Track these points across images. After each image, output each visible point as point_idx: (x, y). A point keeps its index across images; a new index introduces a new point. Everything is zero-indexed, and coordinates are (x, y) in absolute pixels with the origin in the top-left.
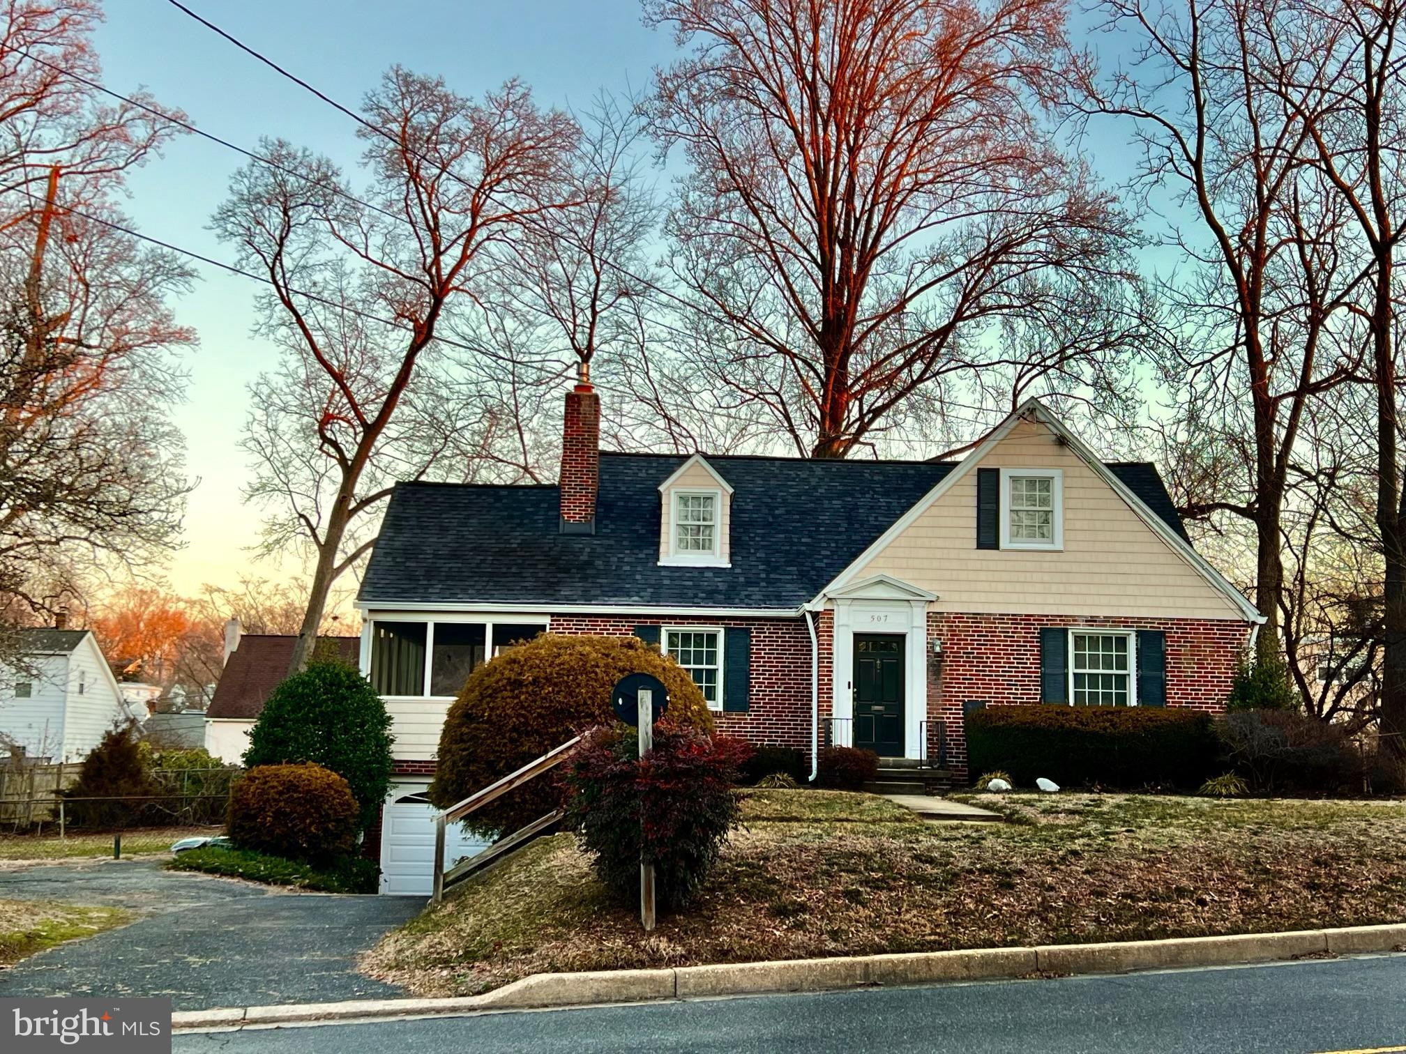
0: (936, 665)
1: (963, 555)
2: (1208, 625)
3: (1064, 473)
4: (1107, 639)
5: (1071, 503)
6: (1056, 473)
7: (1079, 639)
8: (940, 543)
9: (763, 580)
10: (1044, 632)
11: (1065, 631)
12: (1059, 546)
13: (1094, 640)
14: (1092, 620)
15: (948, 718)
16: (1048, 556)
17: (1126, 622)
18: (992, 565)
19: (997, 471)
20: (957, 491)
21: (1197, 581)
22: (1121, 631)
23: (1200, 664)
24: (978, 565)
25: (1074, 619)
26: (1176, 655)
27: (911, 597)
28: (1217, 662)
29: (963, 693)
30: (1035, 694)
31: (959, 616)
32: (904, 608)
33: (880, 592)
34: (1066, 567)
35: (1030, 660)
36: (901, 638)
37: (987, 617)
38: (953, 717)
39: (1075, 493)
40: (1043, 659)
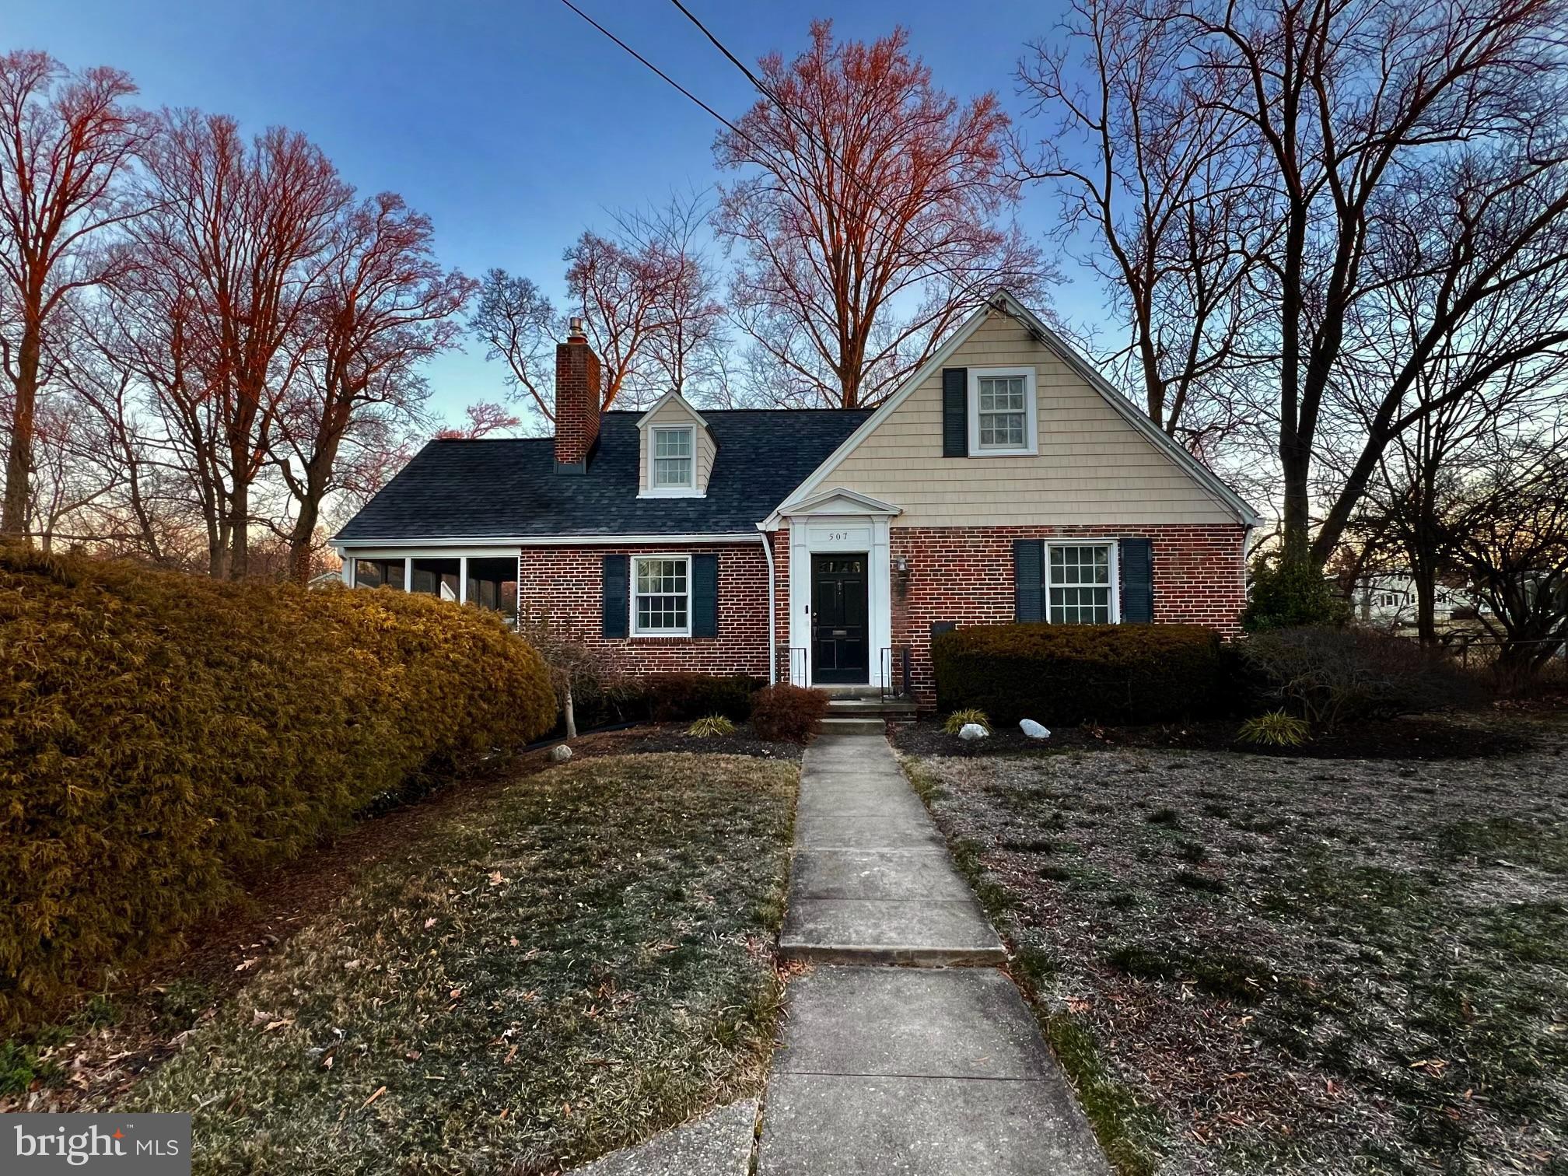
0: (901, 585)
1: (929, 464)
2: (1198, 530)
3: (1037, 370)
4: (1087, 552)
5: (1047, 403)
6: (1029, 372)
7: (1056, 552)
8: (903, 453)
9: (734, 508)
10: (1018, 545)
11: (1041, 543)
12: (1033, 450)
13: (1071, 551)
14: (1070, 530)
15: (915, 641)
16: (1021, 463)
17: (1108, 530)
18: (960, 475)
19: (964, 371)
20: (920, 395)
21: (1186, 483)
22: (1102, 540)
23: (1190, 573)
24: (944, 475)
25: (1051, 529)
26: (1164, 565)
27: (872, 512)
28: (1210, 571)
29: (931, 614)
30: (1008, 613)
31: (925, 531)
32: (865, 525)
33: (839, 508)
34: (1042, 473)
35: (1004, 575)
36: (863, 557)
37: (956, 531)
38: (920, 641)
39: (1050, 392)
40: (1017, 576)
